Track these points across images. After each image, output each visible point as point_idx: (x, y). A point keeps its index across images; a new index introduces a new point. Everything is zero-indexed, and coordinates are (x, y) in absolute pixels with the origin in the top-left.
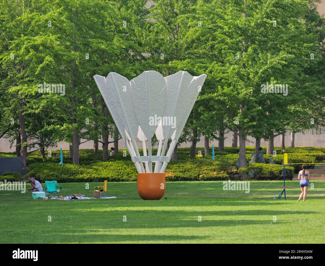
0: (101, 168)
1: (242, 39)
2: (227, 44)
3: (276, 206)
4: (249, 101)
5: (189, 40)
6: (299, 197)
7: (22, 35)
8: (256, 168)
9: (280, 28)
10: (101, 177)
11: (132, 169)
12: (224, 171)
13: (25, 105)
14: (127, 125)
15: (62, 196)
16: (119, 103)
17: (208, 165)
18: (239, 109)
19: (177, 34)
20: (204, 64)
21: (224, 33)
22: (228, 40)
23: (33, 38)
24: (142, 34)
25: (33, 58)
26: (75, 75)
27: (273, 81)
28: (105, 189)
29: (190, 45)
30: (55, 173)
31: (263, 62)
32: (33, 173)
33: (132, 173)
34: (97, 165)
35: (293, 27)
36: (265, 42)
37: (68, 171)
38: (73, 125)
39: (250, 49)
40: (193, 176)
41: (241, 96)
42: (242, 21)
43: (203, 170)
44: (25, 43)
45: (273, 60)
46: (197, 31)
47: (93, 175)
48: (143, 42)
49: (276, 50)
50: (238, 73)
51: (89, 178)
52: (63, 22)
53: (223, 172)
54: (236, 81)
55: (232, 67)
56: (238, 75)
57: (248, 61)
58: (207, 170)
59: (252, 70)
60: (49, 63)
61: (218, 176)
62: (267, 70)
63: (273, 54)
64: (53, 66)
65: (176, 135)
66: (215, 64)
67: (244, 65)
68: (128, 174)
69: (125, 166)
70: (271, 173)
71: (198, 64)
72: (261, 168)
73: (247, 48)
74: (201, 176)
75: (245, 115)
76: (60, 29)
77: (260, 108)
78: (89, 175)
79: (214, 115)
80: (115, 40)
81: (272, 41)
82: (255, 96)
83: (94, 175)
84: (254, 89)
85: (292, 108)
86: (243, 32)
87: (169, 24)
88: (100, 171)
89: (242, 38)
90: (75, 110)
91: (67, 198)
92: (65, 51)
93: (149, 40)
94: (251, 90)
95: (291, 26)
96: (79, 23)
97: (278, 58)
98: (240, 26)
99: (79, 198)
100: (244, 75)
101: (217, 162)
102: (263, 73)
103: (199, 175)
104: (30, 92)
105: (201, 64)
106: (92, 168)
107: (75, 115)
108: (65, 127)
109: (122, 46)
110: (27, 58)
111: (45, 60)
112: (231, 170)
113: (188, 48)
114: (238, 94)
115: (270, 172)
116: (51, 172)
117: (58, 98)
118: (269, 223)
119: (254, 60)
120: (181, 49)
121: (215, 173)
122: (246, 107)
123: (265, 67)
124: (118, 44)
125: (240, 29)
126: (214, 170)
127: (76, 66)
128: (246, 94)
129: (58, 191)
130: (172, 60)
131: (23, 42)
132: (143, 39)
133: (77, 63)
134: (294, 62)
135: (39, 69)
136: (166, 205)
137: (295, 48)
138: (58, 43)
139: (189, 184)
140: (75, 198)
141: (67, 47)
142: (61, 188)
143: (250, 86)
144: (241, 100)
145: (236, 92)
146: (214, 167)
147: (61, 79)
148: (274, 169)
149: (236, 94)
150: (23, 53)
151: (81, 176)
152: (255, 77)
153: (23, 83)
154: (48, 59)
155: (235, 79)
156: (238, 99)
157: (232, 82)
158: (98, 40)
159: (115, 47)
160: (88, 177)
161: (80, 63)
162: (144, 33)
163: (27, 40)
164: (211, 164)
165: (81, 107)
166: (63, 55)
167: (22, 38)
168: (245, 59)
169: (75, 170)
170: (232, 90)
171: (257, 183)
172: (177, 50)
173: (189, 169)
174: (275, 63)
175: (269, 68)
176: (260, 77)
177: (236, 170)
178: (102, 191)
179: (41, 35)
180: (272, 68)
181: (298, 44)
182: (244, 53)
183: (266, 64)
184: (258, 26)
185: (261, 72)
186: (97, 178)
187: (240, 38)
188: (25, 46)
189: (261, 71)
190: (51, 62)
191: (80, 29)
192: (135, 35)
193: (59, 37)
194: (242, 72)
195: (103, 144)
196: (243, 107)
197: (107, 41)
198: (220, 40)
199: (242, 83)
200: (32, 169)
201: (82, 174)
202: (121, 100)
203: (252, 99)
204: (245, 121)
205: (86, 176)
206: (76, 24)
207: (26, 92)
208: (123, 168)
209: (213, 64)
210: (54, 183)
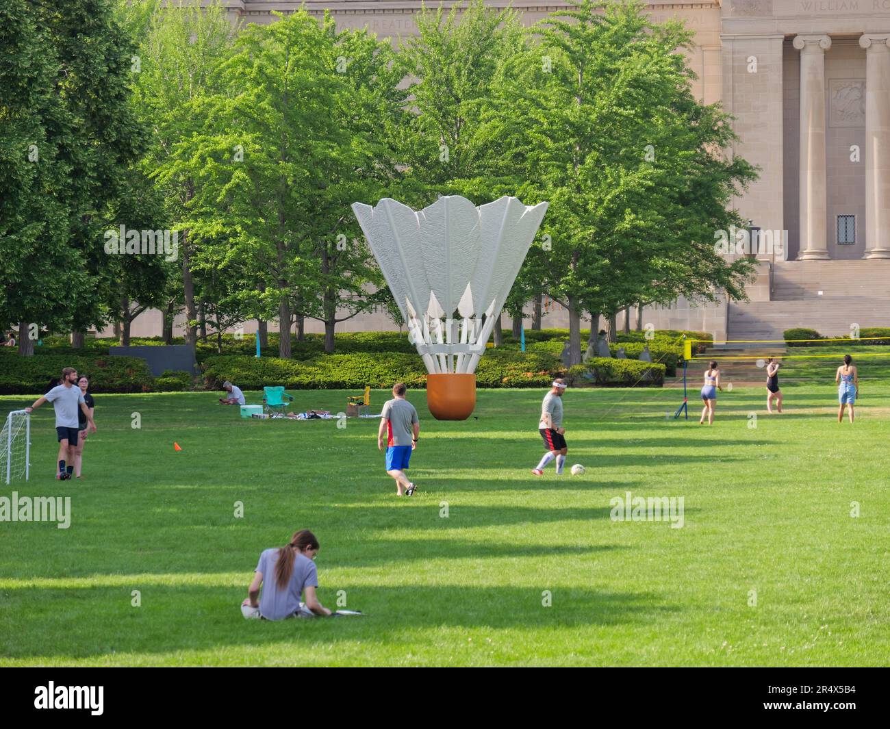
0: (330, 365)
1: (576, 142)
2: (547, 150)
3: (688, 431)
4: (587, 250)
5: (480, 143)
6: (700, 417)
7: (195, 133)
8: (600, 366)
9: (638, 123)
10: (331, 381)
11: (385, 368)
12: (545, 371)
13: (195, 254)
14: (411, 290)
15: (292, 413)
16: (397, 251)
17: (516, 361)
18: (569, 264)
19: (458, 134)
20: (509, 184)
21: (544, 132)
22: (550, 144)
23: (212, 138)
24: (399, 133)
25: (211, 173)
26: (283, 203)
27: (630, 214)
28: (367, 401)
29: (480, 151)
30: (252, 374)
31: (611, 182)
32: (214, 372)
33: (386, 374)
34: (323, 361)
35: (660, 122)
36: (614, 147)
37: (273, 370)
38: (283, 290)
39: (589, 161)
40: (492, 379)
41: (574, 240)
42: (574, 112)
43: (509, 370)
44: (200, 147)
45: (629, 178)
46: (495, 128)
47: (318, 377)
48: (400, 146)
49: (633, 162)
50: (568, 202)
51: (310, 383)
52: (264, 110)
53: (543, 372)
54: (565, 216)
55: (559, 191)
56: (568, 204)
57: (586, 180)
58: (515, 369)
59: (593, 196)
60: (241, 183)
61: (535, 379)
62: (618, 196)
63: (628, 169)
64: (247, 186)
65: (495, 307)
66: (528, 185)
67: (578, 187)
68: (379, 376)
69: (372, 362)
70: (627, 374)
71: (499, 186)
72: (609, 367)
73: (583, 157)
74: (505, 380)
75: (580, 275)
76: (259, 124)
77: (607, 261)
78: (310, 377)
79: (527, 274)
80: (354, 143)
81: (626, 146)
82: (598, 242)
83: (320, 378)
84: (598, 229)
85: (658, 262)
86: (578, 130)
87: (444, 116)
88: (330, 371)
89: (574, 140)
90: (284, 265)
91: (301, 416)
92: (266, 162)
93: (411, 143)
94: (592, 231)
95: (658, 121)
96: (291, 112)
97: (639, 175)
98: (572, 119)
99: (322, 416)
100: (578, 205)
101: (532, 356)
102: (611, 201)
103: (502, 378)
104: (207, 232)
105: (503, 186)
106: (314, 366)
107: (286, 273)
108: (267, 293)
109: (367, 153)
110: (202, 173)
111: (233, 176)
112: (557, 368)
113: (477, 157)
114: (569, 237)
115: (624, 373)
116: (243, 371)
117: (255, 242)
118: (714, 460)
119: (595, 178)
120: (466, 159)
121: (529, 374)
122: (582, 261)
123: (616, 191)
124: (359, 149)
125: (572, 125)
126: (528, 370)
127: (287, 186)
128: (584, 238)
129: (287, 404)
130: (450, 178)
131: (197, 145)
132: (400, 142)
133: (290, 183)
134: (664, 181)
135: (224, 192)
136: (475, 430)
137: (665, 158)
138: (257, 147)
139: (492, 393)
140: (315, 417)
141: (270, 155)
142: (291, 399)
143: (590, 224)
144: (574, 248)
145: (565, 234)
146: (527, 365)
147: (260, 210)
148: (631, 368)
149: (565, 237)
150: (195, 164)
151: (296, 379)
152: (597, 207)
153: (195, 218)
154: (239, 175)
155: (564, 212)
156: (568, 247)
157: (558, 216)
158: (325, 143)
159: (355, 155)
160: (309, 380)
161: (294, 182)
162: (402, 131)
163: (203, 141)
164: (522, 359)
165: (297, 259)
166: (265, 169)
167: (194, 139)
168: (580, 178)
169: (285, 368)
170: (558, 231)
171: (610, 392)
172: (458, 161)
173: (484, 368)
174: (632, 184)
175: (622, 193)
176: (607, 209)
177: (566, 369)
178: (361, 404)
179: (227, 134)
180: (628, 192)
181: (669, 152)
182: (579, 166)
183: (618, 185)
184: (603, 119)
185: (609, 200)
186: (325, 382)
187: (572, 140)
188: (200, 152)
189: (609, 197)
190: (244, 180)
191: (293, 124)
192: (386, 135)
193: (257, 138)
194: (574, 200)
195: (326, 323)
196: (577, 260)
197: (339, 145)
198: (536, 144)
199: (575, 219)
200: (211, 365)
201: (297, 375)
202: (400, 247)
203: (593, 245)
204: (581, 283)
205: (304, 379)
206: (287, 116)
207: (201, 232)
208: (369, 365)
209: (524, 186)
210: (280, 390)
